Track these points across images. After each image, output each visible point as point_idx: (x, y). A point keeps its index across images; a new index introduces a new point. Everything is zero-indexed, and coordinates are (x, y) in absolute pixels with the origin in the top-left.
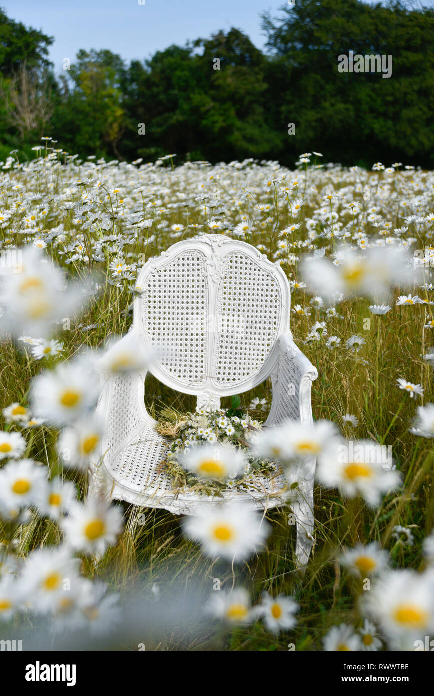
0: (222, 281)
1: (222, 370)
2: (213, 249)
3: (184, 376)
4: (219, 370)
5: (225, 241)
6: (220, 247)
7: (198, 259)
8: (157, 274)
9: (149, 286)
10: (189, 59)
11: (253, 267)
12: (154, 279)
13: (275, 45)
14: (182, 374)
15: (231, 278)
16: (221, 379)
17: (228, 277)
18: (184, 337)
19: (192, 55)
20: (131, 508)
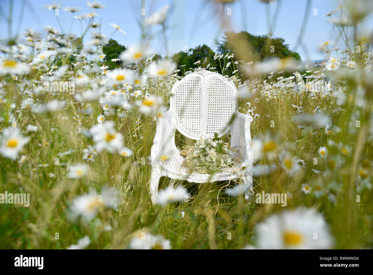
0: (208, 90)
1: (209, 129)
2: (204, 76)
3: (192, 131)
4: (207, 129)
5: (209, 73)
6: (207, 75)
7: (198, 81)
8: (180, 87)
9: (177, 92)
10: (187, 56)
11: (221, 83)
12: (179, 89)
13: (220, 50)
14: (191, 131)
15: (212, 88)
16: (208, 132)
17: (211, 88)
18: (192, 115)
19: (189, 55)
20: (170, 180)
